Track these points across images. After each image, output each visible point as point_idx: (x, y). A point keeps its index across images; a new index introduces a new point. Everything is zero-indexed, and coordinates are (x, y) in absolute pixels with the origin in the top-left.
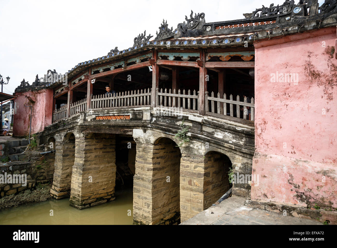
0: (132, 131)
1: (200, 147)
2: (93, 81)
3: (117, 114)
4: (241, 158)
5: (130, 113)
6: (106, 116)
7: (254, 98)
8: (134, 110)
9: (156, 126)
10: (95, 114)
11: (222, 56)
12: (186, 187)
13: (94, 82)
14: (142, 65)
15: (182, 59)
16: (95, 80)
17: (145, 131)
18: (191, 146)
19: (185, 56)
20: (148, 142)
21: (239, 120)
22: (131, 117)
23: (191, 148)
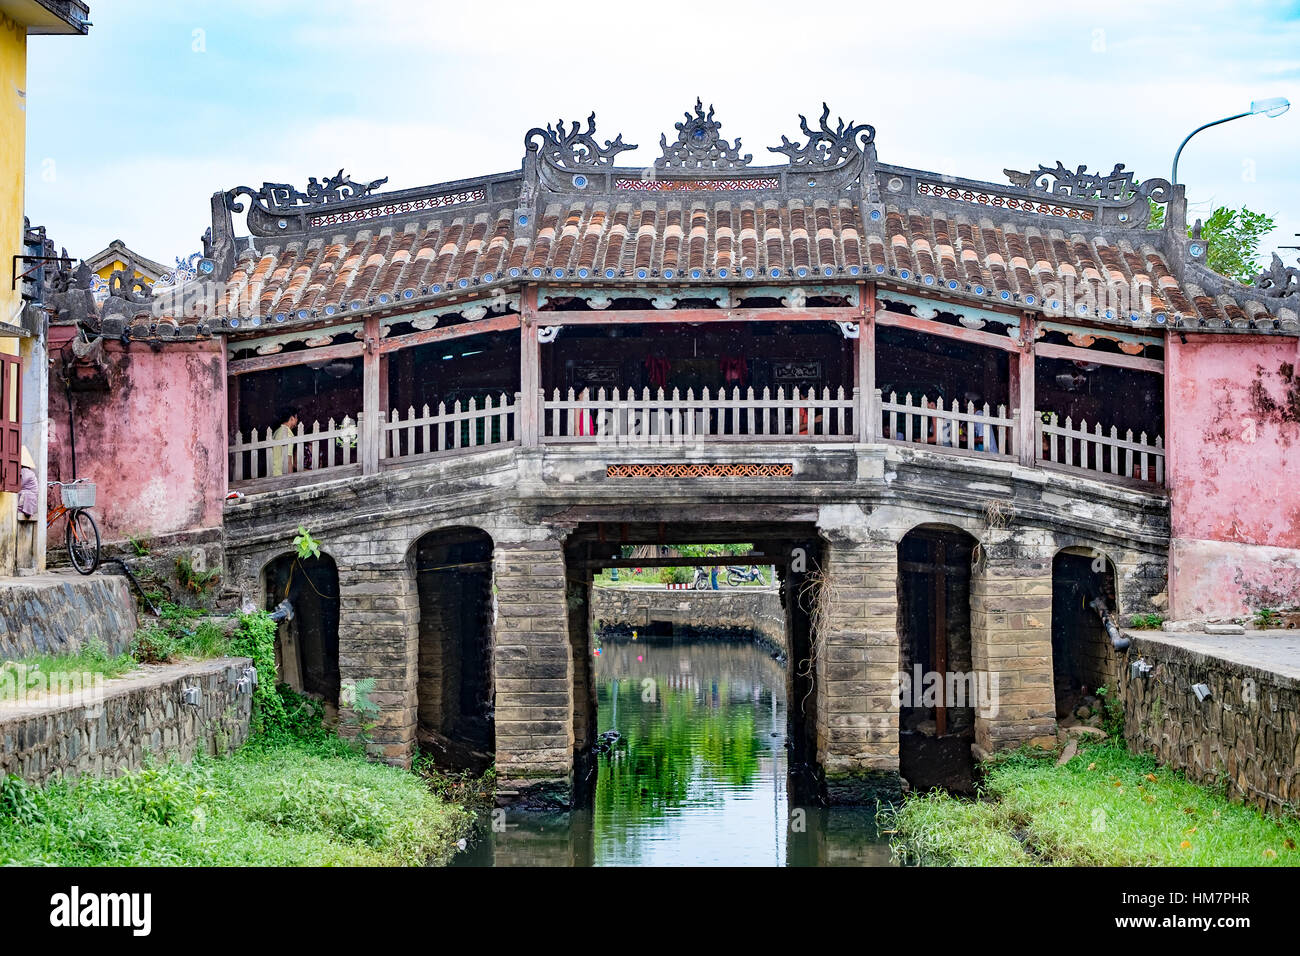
0: (817, 511)
1: (1041, 540)
2: (546, 335)
3: (730, 461)
4: (1136, 554)
5: (793, 457)
6: (665, 466)
7: (1163, 437)
8: (814, 450)
9: (902, 495)
10: (605, 459)
11: (1074, 333)
12: (1005, 635)
13: (551, 338)
14: (817, 314)
15: (961, 320)
16: (555, 331)
17: (869, 510)
18: (1018, 539)
19: (972, 317)
20: (878, 539)
21: (1118, 479)
22: (797, 468)
23: (1018, 544)
